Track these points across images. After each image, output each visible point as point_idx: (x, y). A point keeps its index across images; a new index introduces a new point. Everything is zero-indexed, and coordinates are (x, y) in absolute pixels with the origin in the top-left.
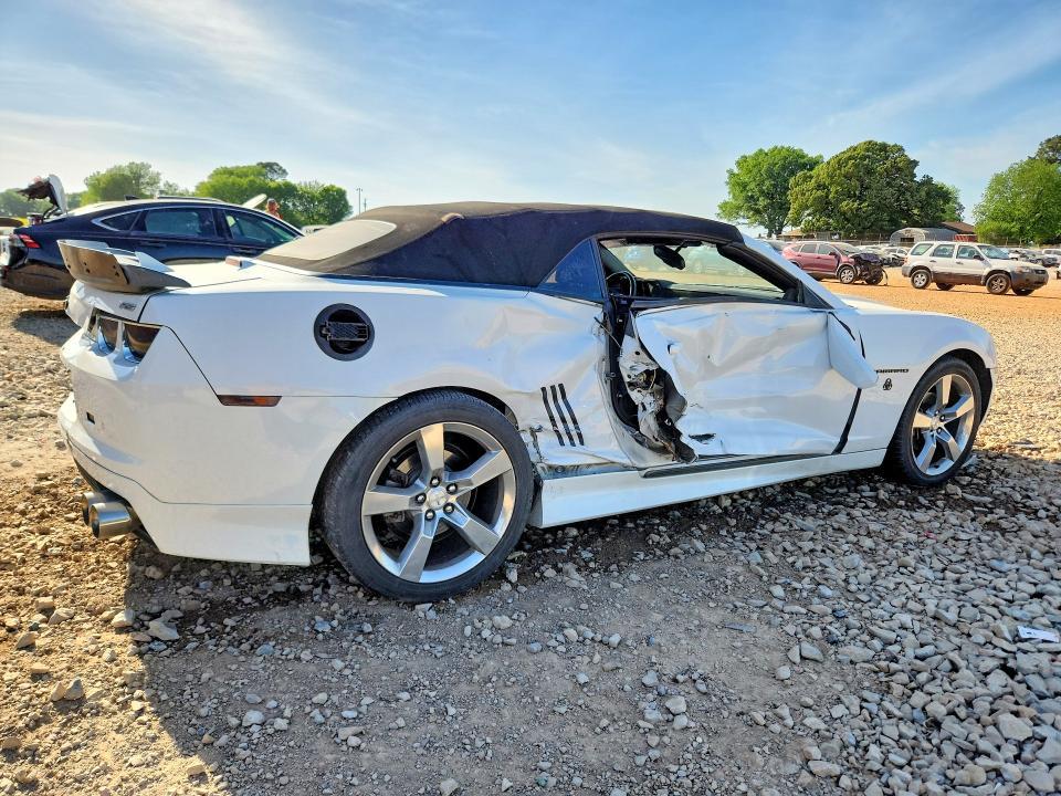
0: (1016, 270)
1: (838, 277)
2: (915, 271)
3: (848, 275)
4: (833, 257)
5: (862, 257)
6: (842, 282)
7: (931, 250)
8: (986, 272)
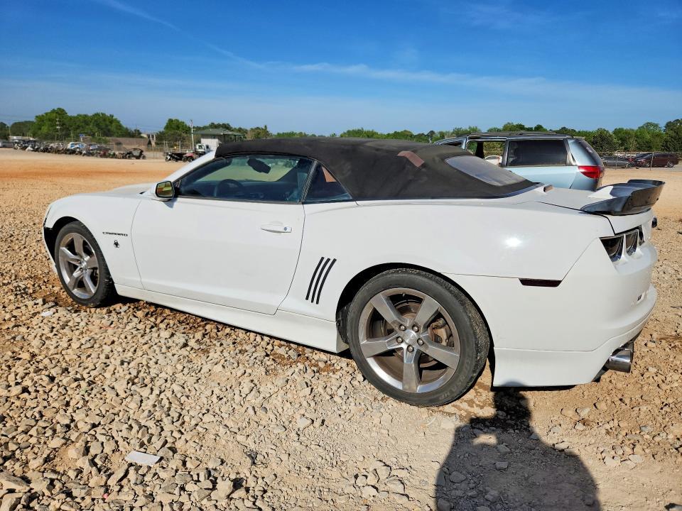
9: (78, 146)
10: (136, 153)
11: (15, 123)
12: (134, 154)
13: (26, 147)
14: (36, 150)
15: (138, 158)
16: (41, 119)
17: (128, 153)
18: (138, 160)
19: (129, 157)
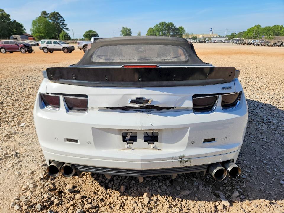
0: (69, 47)
1: (20, 51)
2: (43, 48)
3: (23, 50)
4: (16, 45)
5: (26, 45)
6: (22, 53)
7: (46, 42)
8: (62, 48)
9: (255, 41)
10: (279, 44)
11: (240, 33)
12: (278, 44)
13: (234, 42)
14: (237, 44)
15: (280, 46)
16: (249, 30)
17: (275, 44)
18: (279, 47)
19: (275, 46)
